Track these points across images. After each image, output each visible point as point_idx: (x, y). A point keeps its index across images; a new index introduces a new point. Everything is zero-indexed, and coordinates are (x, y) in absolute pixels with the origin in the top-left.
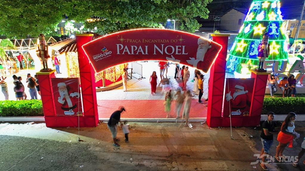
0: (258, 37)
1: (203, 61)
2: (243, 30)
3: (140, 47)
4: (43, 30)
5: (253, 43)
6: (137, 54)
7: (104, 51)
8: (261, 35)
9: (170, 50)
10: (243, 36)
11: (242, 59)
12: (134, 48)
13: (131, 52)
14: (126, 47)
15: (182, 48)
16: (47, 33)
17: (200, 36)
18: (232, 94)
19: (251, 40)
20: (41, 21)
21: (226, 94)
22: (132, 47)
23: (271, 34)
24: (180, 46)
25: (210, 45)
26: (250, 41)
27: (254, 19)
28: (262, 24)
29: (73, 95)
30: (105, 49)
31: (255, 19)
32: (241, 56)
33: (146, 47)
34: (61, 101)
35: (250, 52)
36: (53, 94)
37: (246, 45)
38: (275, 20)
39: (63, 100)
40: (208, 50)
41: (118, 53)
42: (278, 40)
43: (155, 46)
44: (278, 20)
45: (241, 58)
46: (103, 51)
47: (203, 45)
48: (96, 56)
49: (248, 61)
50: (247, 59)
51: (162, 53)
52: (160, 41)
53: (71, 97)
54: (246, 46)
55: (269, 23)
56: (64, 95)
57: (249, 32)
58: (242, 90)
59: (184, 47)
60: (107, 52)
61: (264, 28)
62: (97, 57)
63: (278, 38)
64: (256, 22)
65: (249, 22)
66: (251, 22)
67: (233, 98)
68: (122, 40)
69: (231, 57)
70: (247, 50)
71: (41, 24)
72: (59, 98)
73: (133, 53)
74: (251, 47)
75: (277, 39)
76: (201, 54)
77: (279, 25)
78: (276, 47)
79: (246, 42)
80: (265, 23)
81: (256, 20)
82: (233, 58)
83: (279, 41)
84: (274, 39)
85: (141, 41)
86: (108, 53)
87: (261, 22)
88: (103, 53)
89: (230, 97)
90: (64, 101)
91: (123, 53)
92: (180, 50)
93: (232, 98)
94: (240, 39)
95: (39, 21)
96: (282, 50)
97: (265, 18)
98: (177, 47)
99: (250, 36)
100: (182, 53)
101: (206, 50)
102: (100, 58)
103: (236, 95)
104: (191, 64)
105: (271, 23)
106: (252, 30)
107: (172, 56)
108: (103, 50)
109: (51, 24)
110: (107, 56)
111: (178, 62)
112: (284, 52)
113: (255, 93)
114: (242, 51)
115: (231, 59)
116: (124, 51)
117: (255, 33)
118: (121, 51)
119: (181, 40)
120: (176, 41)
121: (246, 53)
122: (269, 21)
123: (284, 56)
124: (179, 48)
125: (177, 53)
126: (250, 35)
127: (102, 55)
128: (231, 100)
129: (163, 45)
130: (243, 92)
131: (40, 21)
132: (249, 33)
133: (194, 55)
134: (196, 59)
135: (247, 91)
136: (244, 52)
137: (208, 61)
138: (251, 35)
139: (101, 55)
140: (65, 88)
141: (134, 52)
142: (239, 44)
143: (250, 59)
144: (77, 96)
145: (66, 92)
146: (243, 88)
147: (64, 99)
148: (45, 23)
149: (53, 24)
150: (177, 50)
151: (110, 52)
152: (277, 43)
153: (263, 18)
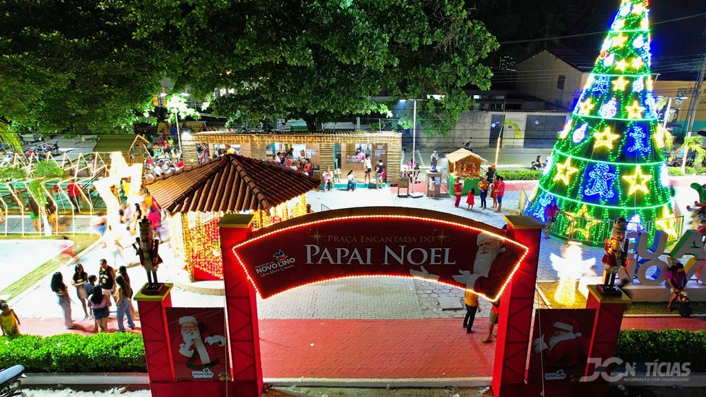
0: (602, 155)
1: (486, 276)
2: (571, 134)
3: (356, 251)
4: (118, 115)
5: (591, 168)
6: (349, 263)
7: (280, 258)
8: (611, 151)
9: (417, 256)
10: (571, 149)
11: (567, 201)
12: (343, 253)
13: (335, 260)
14: (326, 250)
15: (443, 253)
16: (127, 123)
17: (482, 230)
18: (547, 340)
19: (588, 160)
20: (116, 96)
21: (534, 339)
22: (339, 250)
23: (631, 150)
24: (441, 249)
25: (502, 247)
26: (585, 162)
27: (594, 112)
28: (612, 127)
29: (211, 340)
30: (281, 254)
31: (597, 115)
32: (565, 194)
33: (369, 250)
34: (185, 351)
35: (585, 188)
36: (168, 338)
37: (575, 170)
38: (640, 119)
39: (190, 350)
40: (499, 255)
41: (309, 261)
42: (647, 164)
43: (387, 249)
44: (648, 118)
45: (564, 198)
46: (277, 257)
47: (488, 247)
48: (261, 268)
49: (581, 207)
50: (579, 202)
51: (401, 261)
52: (397, 240)
53: (206, 345)
54: (576, 173)
55: (628, 126)
56: (193, 340)
57: (583, 140)
58: (569, 331)
59: (447, 250)
60: (286, 260)
61: (617, 136)
62: (264, 269)
63: (647, 159)
64: (599, 120)
65: (583, 118)
66: (587, 120)
67: (549, 347)
68: (317, 236)
69: (543, 193)
70: (579, 182)
71: (114, 103)
72: (181, 345)
73: (339, 262)
74: (588, 177)
75: (645, 161)
76: (483, 263)
77: (649, 128)
78: (643, 179)
79: (575, 163)
80: (619, 126)
81: (598, 117)
82: (546, 196)
83: (651, 166)
84: (640, 160)
85: (358, 238)
86: (286, 262)
87: (609, 122)
88: (276, 262)
89: (542, 345)
90: (193, 351)
91: (320, 262)
92: (440, 256)
93: (547, 347)
94: (563, 154)
95: (110, 97)
96: (657, 185)
97: (618, 114)
98: (433, 250)
99: (585, 151)
100: (443, 262)
101: (495, 256)
102: (271, 270)
103: (555, 340)
104: (461, 282)
105: (631, 126)
106: (590, 137)
107: (422, 267)
108: (277, 255)
109: (137, 102)
110: (286, 268)
111: (435, 278)
112: (662, 188)
113: (596, 337)
114: (566, 182)
115: (543, 197)
116: (322, 257)
117: (595, 146)
118: (315, 259)
119: (442, 237)
120: (431, 239)
121: (577, 188)
122: (629, 122)
123: (660, 198)
124: (437, 252)
125: (433, 262)
126: (585, 147)
127: (275, 266)
128: (545, 351)
129: (403, 247)
130: (571, 336)
131: (112, 97)
132: (582, 144)
133: (469, 266)
134: (472, 273)
135: (579, 334)
136: (571, 185)
137: (498, 277)
138: (588, 150)
139: (273, 265)
140: (195, 326)
141: (342, 259)
142: (560, 167)
143: (585, 204)
144: (220, 343)
145: (197, 335)
146: (570, 328)
147: (193, 347)
148: (123, 101)
149: (141, 103)
150: (433, 256)
151: (292, 260)
152: (646, 170)
153: (614, 115)
